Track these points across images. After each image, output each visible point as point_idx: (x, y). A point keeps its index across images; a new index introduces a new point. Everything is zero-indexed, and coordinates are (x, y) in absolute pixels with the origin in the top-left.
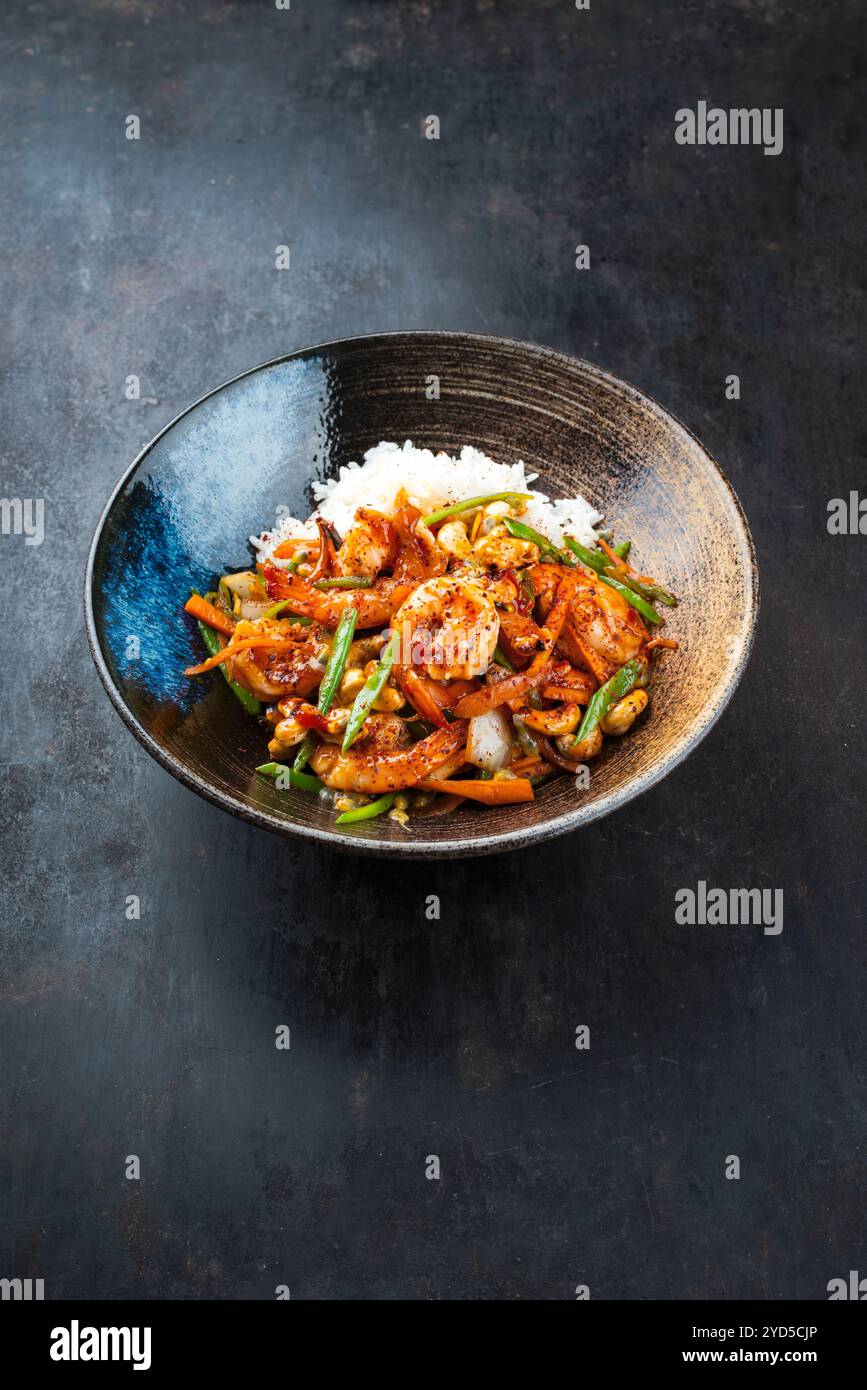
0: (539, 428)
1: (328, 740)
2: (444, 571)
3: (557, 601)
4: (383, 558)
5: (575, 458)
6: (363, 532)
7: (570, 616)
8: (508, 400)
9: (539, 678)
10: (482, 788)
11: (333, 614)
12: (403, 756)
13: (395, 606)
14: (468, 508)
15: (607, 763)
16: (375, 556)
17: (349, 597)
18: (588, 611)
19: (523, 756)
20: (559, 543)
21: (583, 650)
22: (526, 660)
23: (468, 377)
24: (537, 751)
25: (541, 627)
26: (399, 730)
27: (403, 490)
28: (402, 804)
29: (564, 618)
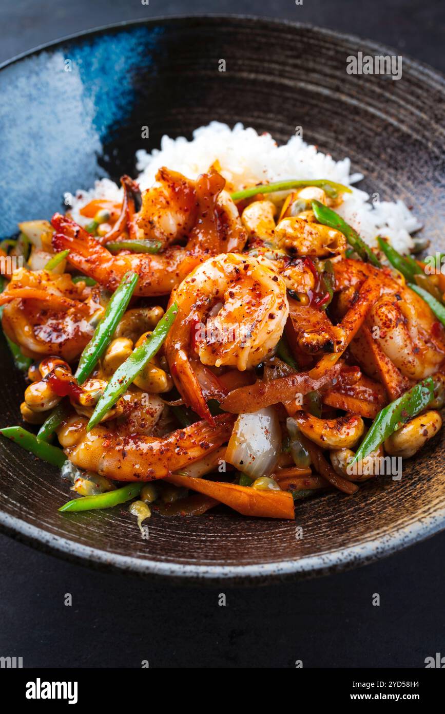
0: (370, 129)
1: (78, 412)
2: (241, 248)
3: (359, 300)
4: (179, 225)
5: (402, 164)
6: (161, 194)
7: (368, 320)
8: (344, 98)
9: (323, 380)
10: (238, 494)
11: (113, 275)
12: (156, 445)
13: (179, 277)
14: (280, 189)
15: (383, 490)
16: (171, 221)
17: (135, 261)
18: (390, 316)
19: (292, 465)
20: (370, 241)
21: (378, 358)
22: (312, 359)
23: (309, 71)
24: (308, 462)
25: (334, 324)
26: (158, 413)
27: (217, 162)
28: (149, 496)
29: (362, 318)
